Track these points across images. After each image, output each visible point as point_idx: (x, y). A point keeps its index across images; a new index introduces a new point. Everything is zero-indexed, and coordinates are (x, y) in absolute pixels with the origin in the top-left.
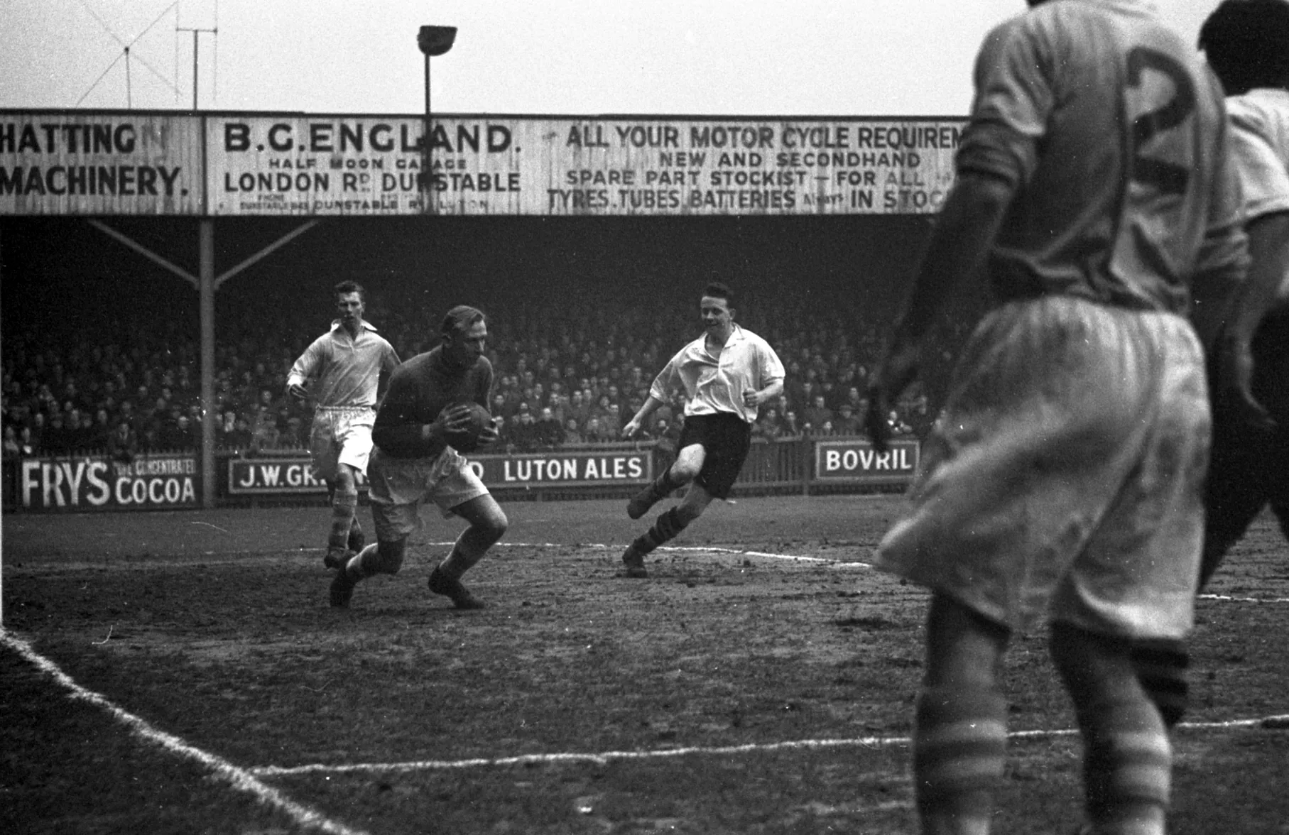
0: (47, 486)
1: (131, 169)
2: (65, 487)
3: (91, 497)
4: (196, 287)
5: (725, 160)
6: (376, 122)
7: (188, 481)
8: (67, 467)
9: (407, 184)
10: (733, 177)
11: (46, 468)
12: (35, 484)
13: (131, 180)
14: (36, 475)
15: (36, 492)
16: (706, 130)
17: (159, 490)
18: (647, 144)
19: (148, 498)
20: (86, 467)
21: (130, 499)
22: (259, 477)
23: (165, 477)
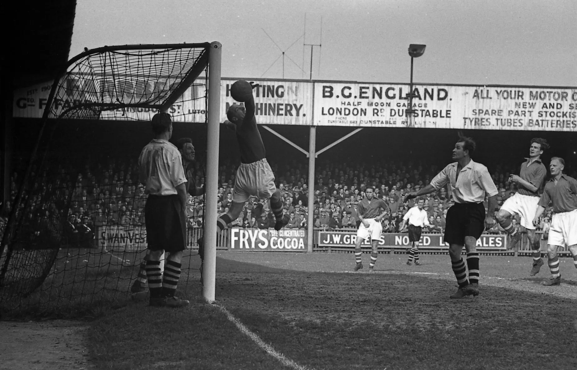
0: (242, 240)
1: (282, 105)
2: (249, 240)
3: (260, 245)
4: (308, 157)
5: (545, 106)
6: (389, 86)
7: (301, 240)
8: (250, 232)
9: (401, 114)
10: (548, 114)
11: (242, 232)
12: (237, 238)
13: (282, 109)
14: (237, 235)
15: (237, 242)
16: (537, 92)
17: (289, 243)
18: (509, 98)
19: (284, 247)
20: (258, 232)
21: (276, 247)
22: (332, 239)
23: (291, 238)
